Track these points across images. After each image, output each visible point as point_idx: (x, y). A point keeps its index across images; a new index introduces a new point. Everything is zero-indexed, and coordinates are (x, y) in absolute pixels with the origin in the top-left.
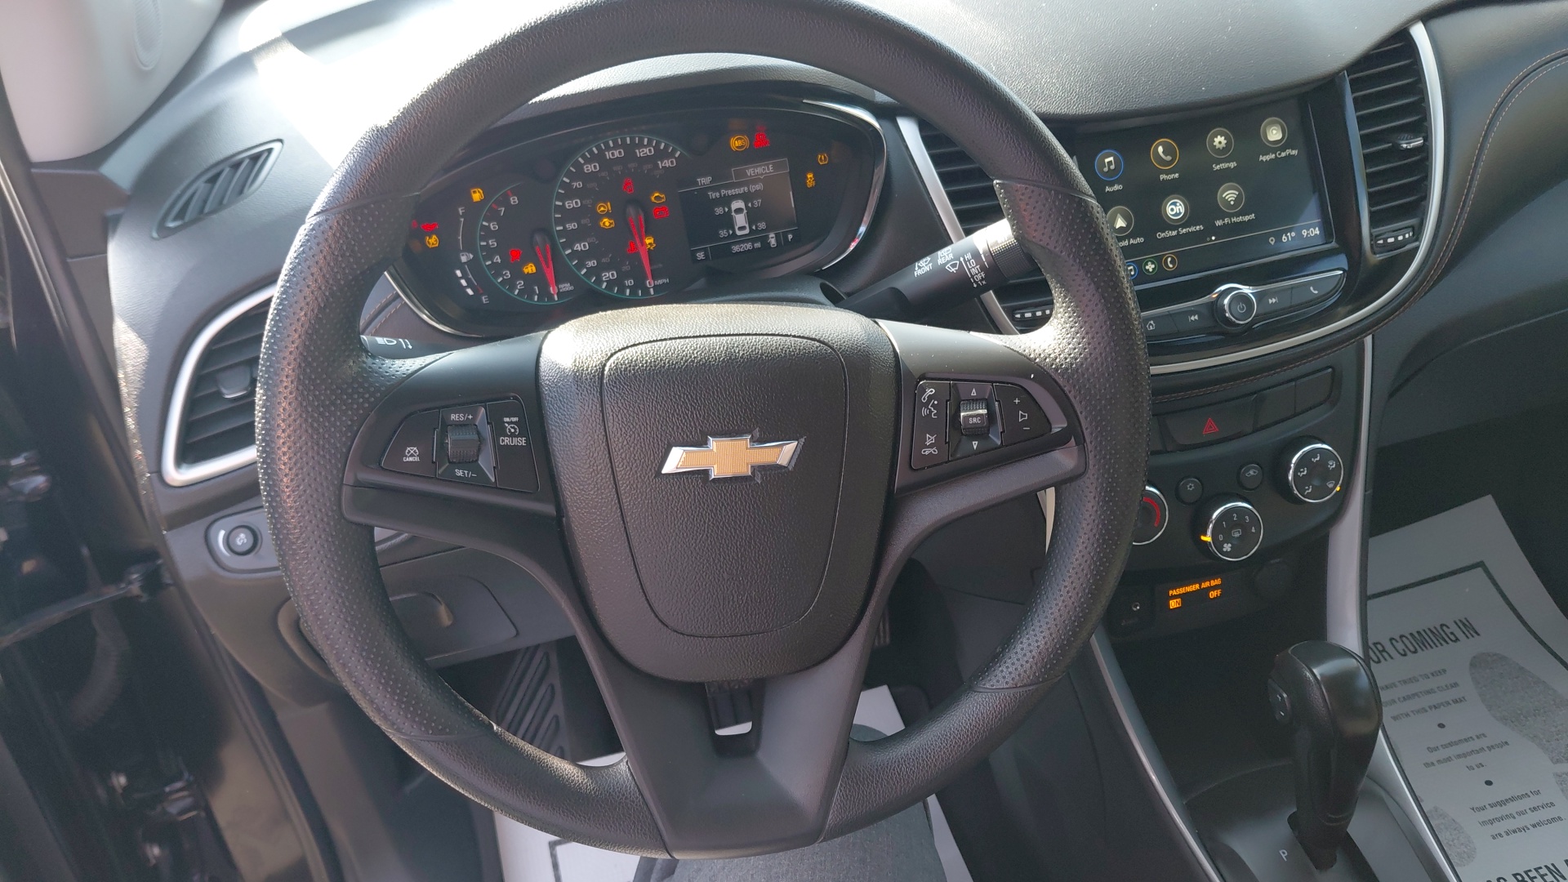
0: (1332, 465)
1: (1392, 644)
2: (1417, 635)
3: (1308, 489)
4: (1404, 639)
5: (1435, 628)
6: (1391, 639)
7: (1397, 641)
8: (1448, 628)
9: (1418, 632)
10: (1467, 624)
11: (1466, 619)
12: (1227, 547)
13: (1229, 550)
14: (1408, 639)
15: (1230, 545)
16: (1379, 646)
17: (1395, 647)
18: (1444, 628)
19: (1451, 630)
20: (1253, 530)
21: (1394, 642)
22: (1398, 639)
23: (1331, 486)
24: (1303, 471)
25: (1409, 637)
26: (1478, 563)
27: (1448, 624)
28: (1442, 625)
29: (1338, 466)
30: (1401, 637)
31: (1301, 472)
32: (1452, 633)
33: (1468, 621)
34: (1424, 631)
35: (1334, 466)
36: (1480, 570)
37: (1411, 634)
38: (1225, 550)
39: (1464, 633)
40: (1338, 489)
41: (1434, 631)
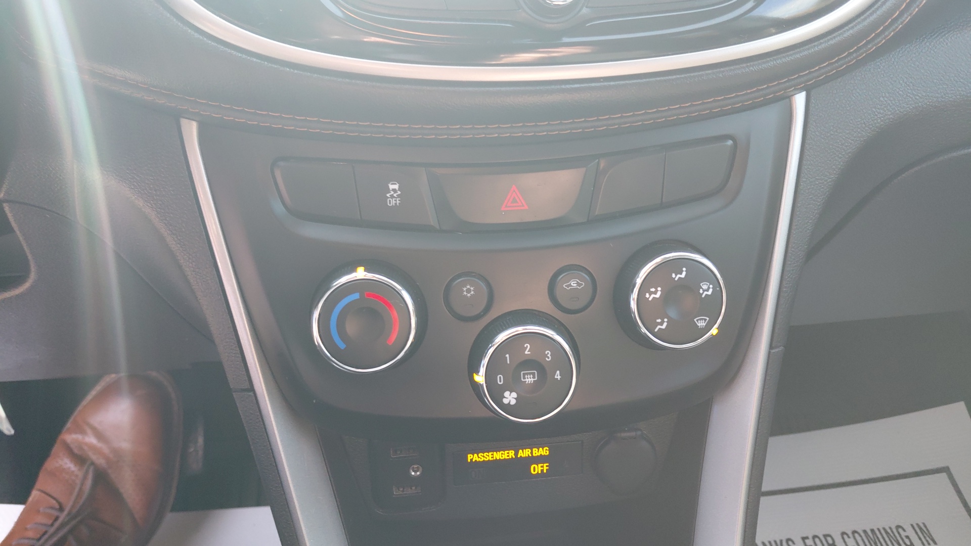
0: (706, 289)
1: (843, 538)
2: (870, 533)
3: (661, 324)
4: (856, 535)
5: (890, 528)
6: (843, 534)
7: (849, 537)
8: (904, 530)
9: (872, 531)
10: (925, 529)
11: (924, 524)
12: (510, 398)
13: (513, 402)
14: (861, 536)
15: (514, 395)
16: (829, 539)
17: (845, 542)
18: (900, 530)
19: (906, 534)
20: (558, 376)
21: (845, 536)
22: (851, 535)
23: (701, 324)
24: (655, 293)
25: (862, 534)
26: (944, 468)
27: (905, 527)
28: (898, 527)
29: (718, 293)
30: (854, 532)
31: (651, 293)
32: (907, 537)
33: (925, 526)
34: (879, 530)
35: (710, 293)
36: (944, 475)
37: (865, 531)
38: (505, 401)
39: (920, 539)
40: (714, 331)
41: (889, 531)
